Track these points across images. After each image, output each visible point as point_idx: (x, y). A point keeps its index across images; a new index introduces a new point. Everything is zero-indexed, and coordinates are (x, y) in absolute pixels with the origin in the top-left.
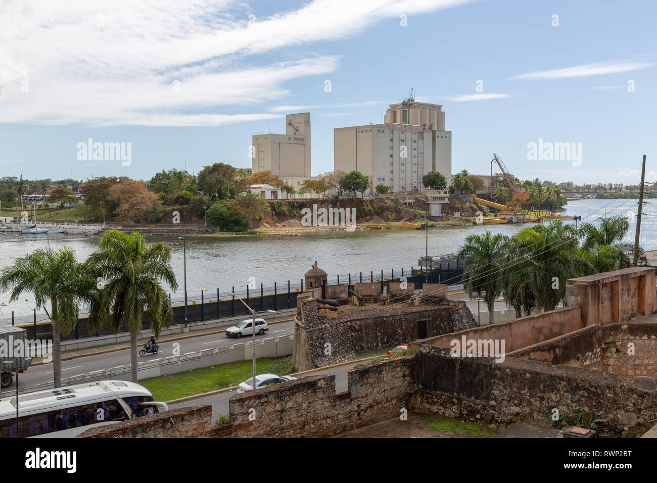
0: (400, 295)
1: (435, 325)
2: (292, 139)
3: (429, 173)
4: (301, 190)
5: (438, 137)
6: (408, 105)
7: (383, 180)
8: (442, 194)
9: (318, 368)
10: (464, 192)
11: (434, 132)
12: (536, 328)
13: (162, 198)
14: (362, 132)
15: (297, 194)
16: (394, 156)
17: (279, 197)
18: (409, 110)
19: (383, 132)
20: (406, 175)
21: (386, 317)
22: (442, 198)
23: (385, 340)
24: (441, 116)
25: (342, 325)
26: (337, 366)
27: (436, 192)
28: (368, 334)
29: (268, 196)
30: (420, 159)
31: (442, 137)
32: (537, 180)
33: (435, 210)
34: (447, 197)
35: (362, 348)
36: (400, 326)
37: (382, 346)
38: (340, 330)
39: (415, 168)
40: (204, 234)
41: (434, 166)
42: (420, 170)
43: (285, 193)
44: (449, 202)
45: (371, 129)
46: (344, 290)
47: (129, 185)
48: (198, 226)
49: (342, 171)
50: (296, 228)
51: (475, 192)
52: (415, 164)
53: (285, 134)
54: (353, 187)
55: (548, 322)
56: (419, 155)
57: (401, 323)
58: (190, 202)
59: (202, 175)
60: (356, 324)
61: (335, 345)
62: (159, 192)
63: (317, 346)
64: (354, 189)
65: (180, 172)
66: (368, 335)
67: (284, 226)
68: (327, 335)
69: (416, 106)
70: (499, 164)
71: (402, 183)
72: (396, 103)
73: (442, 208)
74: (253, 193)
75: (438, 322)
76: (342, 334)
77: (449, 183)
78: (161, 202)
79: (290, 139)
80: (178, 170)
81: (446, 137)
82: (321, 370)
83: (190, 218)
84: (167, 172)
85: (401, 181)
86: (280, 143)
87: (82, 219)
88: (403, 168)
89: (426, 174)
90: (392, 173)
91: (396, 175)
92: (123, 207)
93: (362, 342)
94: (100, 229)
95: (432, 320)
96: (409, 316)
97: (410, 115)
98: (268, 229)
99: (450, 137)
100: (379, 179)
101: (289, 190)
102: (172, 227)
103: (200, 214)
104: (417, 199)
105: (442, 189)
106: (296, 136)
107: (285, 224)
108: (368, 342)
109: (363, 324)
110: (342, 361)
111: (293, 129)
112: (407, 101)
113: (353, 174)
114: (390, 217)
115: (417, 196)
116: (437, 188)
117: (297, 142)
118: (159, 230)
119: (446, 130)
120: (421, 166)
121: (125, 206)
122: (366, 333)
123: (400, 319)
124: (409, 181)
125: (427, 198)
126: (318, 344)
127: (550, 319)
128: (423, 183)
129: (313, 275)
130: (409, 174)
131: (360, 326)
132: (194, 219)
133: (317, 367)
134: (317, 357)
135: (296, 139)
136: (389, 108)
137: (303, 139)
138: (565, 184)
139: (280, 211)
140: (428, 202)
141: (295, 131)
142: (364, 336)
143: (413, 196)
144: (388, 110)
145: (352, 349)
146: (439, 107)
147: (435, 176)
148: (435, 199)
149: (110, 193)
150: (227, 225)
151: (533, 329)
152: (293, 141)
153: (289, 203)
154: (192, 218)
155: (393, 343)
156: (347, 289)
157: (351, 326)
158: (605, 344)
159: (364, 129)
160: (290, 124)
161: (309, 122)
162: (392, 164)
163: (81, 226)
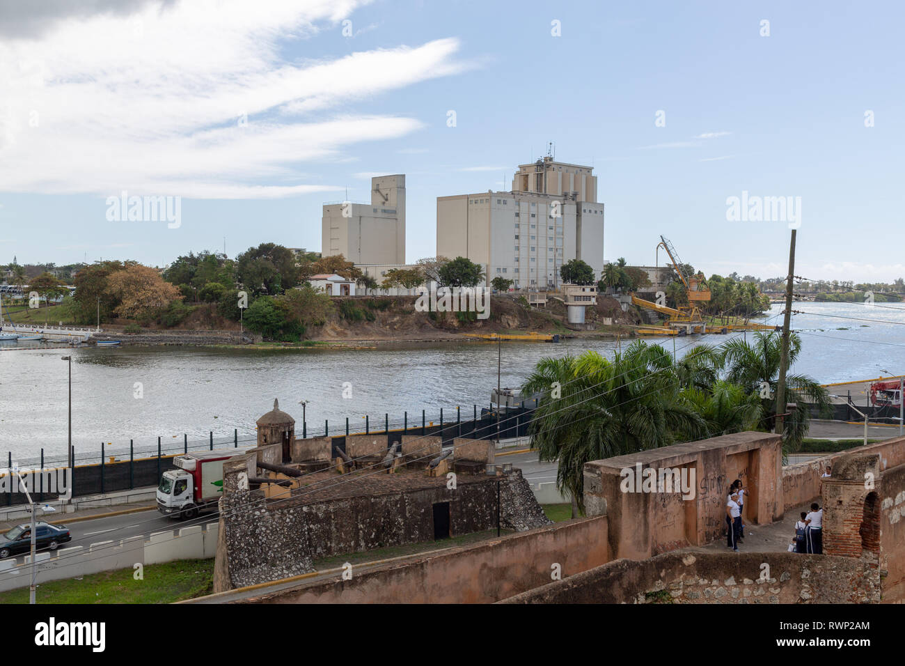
0: (418, 457)
1: (464, 510)
2: (379, 211)
3: (570, 262)
4: (383, 282)
5: (585, 211)
6: (543, 166)
7: (505, 270)
8: (588, 292)
9: (236, 588)
10: (619, 289)
11: (579, 206)
12: (491, 569)
13: (184, 292)
14: (476, 203)
15: (379, 289)
16: (521, 238)
17: (352, 293)
18: (546, 172)
19: (505, 203)
20: (537, 264)
21: (375, 498)
22: (588, 298)
23: (373, 536)
24: (591, 182)
25: (291, 511)
26: (274, 584)
27: (579, 289)
28: (342, 526)
29: (337, 291)
30: (559, 243)
31: (590, 211)
32: (735, 274)
33: (577, 315)
34: (594, 297)
35: (329, 550)
36: (402, 512)
37: (367, 545)
38: (288, 520)
39: (551, 255)
40: (238, 344)
41: (578, 252)
42: (557, 257)
43: (363, 287)
44: (596, 304)
45: (488, 198)
46: (325, 447)
47: (136, 272)
48: (231, 333)
49: (445, 257)
50: (373, 338)
51: (635, 290)
52: (551, 249)
53: (370, 204)
54: (458, 280)
55: (523, 554)
56: (558, 236)
57: (403, 507)
58: (220, 299)
59: (243, 260)
60: (319, 509)
61: (276, 546)
62: (179, 284)
63: (241, 549)
64: (461, 283)
65: (214, 255)
66: (340, 527)
67: (357, 334)
68: (263, 529)
69: (555, 167)
70: (668, 251)
71: (533, 276)
72: (529, 162)
73: (587, 312)
74: (312, 286)
75: (470, 505)
76: (290, 528)
77: (598, 276)
78: (181, 297)
79: (375, 211)
80: (211, 253)
81: (596, 212)
82: (240, 592)
83: (221, 322)
84: (196, 255)
85: (531, 273)
86: (360, 217)
87: (71, 319)
88: (533, 254)
89: (566, 263)
90: (518, 261)
91: (523, 263)
92: (126, 303)
93: (330, 539)
94: (91, 336)
95: (460, 502)
96: (417, 495)
97: (547, 179)
98: (332, 339)
99: (602, 212)
100: (499, 269)
101: (370, 283)
102: (193, 333)
103: (234, 315)
104: (550, 299)
105: (588, 284)
106: (386, 207)
107: (358, 332)
108: (340, 540)
109: (331, 508)
110: (282, 575)
111: (381, 197)
112: (543, 161)
113: (460, 260)
114: (511, 324)
115: (551, 295)
116: (579, 284)
117: (386, 215)
118: (175, 337)
119: (598, 202)
120: (560, 251)
121: (129, 303)
122: (336, 524)
123: (402, 499)
124: (542, 274)
125: (565, 297)
126: (243, 545)
127: (529, 547)
128: (561, 275)
129: (269, 422)
130: (542, 264)
131: (327, 513)
132: (227, 323)
133: (234, 587)
134: (239, 569)
135: (385, 211)
136: (518, 170)
137: (395, 212)
138: (773, 280)
139: (352, 313)
140: (567, 304)
141: (384, 200)
142: (334, 529)
143: (545, 294)
144: (518, 173)
145: (307, 554)
146: (589, 170)
147: (578, 266)
148: (577, 298)
149: (109, 284)
150: (273, 332)
151: (485, 571)
152: (379, 214)
153: (365, 301)
154: (224, 321)
155: (387, 541)
156: (329, 446)
157: (310, 514)
158: (647, 596)
159: (479, 199)
160: (376, 190)
161: (403, 188)
162: (518, 248)
163: (66, 331)
